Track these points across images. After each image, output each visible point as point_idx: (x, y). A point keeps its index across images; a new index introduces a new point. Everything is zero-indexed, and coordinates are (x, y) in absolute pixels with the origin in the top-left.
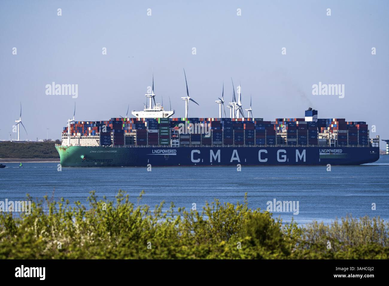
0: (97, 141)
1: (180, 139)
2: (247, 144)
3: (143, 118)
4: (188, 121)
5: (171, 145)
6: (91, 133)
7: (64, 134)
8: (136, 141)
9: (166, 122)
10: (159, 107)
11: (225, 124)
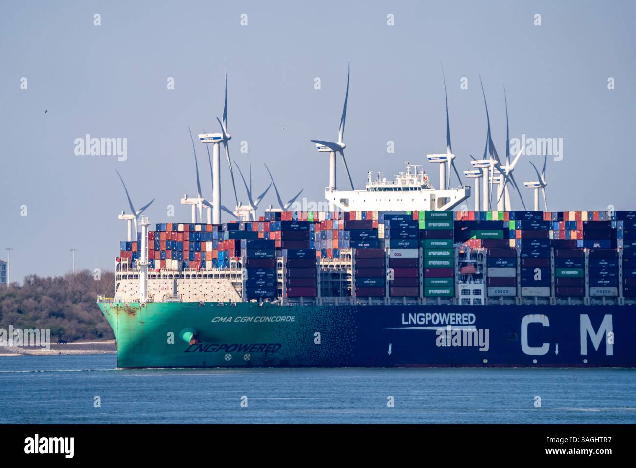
0: (233, 284)
1: (487, 278)
3: (371, 212)
4: (511, 222)
5: (458, 299)
6: (212, 261)
7: (123, 265)
8: (353, 286)
9: (444, 225)
10: (415, 175)
11: (625, 230)
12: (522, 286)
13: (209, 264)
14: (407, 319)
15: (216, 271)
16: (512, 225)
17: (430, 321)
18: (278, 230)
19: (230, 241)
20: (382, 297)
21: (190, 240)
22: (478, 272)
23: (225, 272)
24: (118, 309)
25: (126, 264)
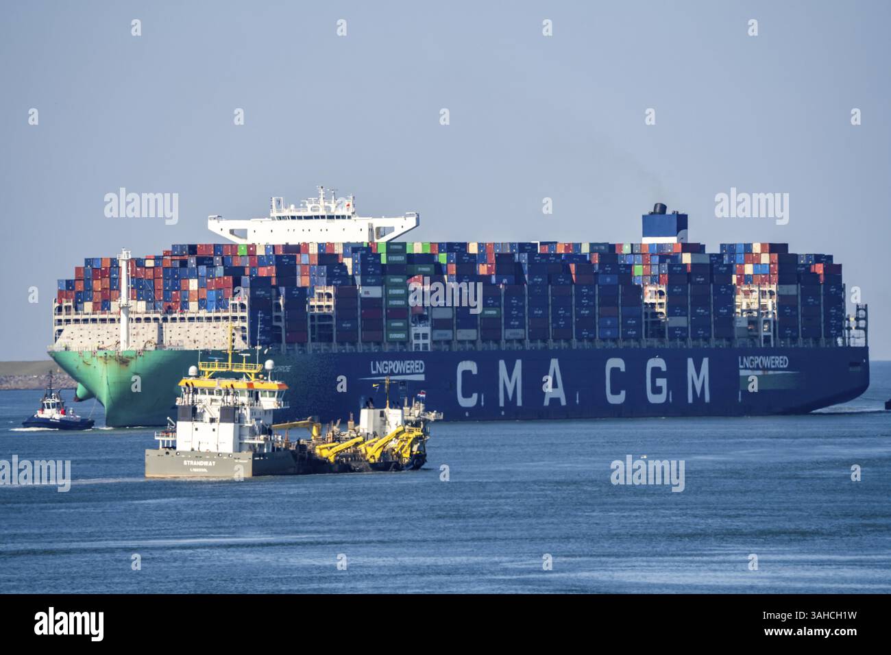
0: (236, 328)
1: (432, 319)
2: (580, 339)
3: (332, 245)
4: (441, 255)
5: (411, 344)
6: (198, 301)
7: (66, 307)
8: (335, 330)
9: (400, 258)
10: (333, 202)
11: (529, 264)
12: (457, 329)
13: (193, 306)
14: (375, 369)
15: (203, 313)
16: (442, 258)
17: (392, 370)
18: (271, 265)
19: (226, 278)
20: (354, 343)
21: (164, 278)
22: (426, 313)
23: (222, 314)
24: (106, 358)
25: (70, 307)
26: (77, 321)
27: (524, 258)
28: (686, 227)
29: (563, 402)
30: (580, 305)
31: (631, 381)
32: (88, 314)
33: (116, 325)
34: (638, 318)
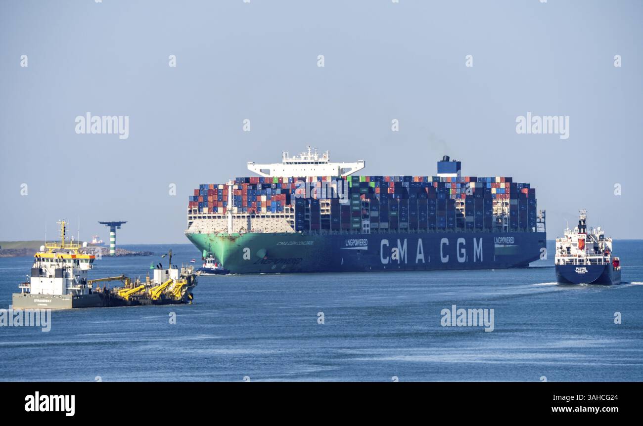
0: (288, 222)
1: (370, 217)
2: (430, 228)
4: (371, 183)
5: (362, 230)
6: (267, 207)
7: (194, 210)
8: (331, 222)
9: (357, 185)
10: (316, 155)
11: (409, 187)
12: (380, 222)
13: (264, 209)
15: (269, 214)
16: (372, 184)
19: (282, 195)
20: (338, 230)
22: (368, 214)
23: (280, 214)
24: (223, 237)
25: (196, 210)
26: (200, 217)
27: (407, 184)
28: (460, 169)
29: (424, 262)
30: (430, 210)
31: (450, 250)
32: (206, 214)
33: (226, 219)
34: (453, 217)
